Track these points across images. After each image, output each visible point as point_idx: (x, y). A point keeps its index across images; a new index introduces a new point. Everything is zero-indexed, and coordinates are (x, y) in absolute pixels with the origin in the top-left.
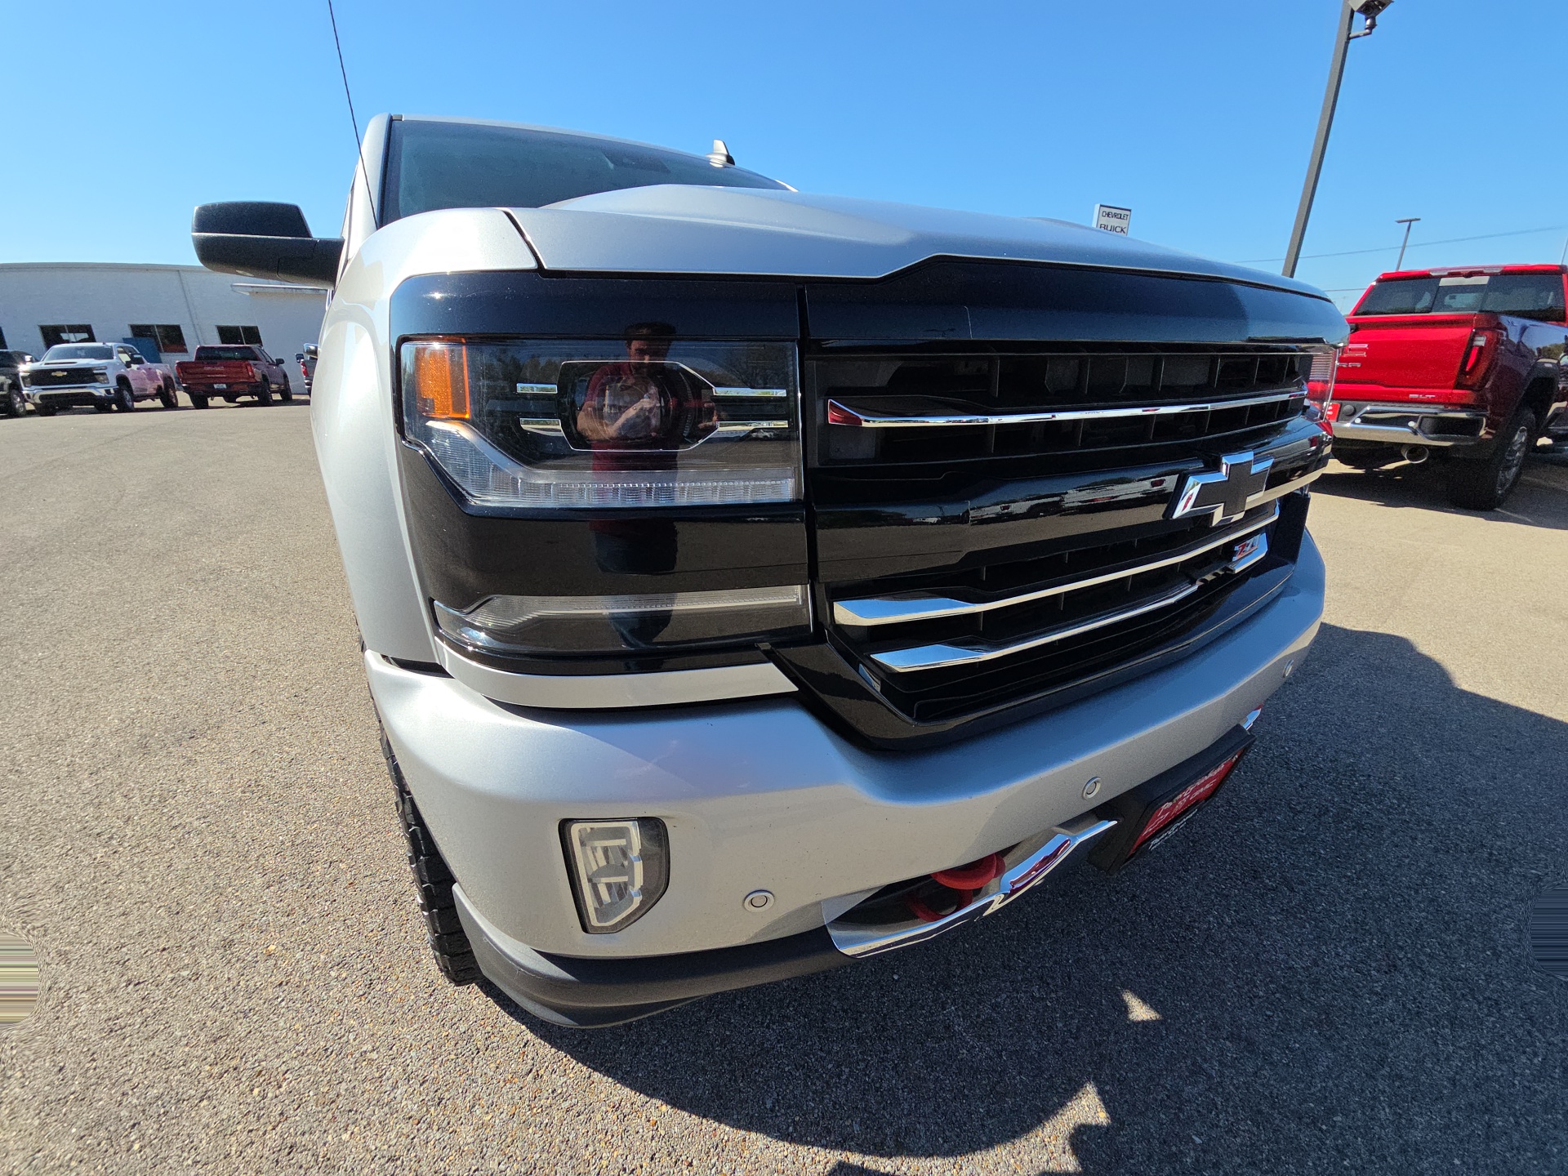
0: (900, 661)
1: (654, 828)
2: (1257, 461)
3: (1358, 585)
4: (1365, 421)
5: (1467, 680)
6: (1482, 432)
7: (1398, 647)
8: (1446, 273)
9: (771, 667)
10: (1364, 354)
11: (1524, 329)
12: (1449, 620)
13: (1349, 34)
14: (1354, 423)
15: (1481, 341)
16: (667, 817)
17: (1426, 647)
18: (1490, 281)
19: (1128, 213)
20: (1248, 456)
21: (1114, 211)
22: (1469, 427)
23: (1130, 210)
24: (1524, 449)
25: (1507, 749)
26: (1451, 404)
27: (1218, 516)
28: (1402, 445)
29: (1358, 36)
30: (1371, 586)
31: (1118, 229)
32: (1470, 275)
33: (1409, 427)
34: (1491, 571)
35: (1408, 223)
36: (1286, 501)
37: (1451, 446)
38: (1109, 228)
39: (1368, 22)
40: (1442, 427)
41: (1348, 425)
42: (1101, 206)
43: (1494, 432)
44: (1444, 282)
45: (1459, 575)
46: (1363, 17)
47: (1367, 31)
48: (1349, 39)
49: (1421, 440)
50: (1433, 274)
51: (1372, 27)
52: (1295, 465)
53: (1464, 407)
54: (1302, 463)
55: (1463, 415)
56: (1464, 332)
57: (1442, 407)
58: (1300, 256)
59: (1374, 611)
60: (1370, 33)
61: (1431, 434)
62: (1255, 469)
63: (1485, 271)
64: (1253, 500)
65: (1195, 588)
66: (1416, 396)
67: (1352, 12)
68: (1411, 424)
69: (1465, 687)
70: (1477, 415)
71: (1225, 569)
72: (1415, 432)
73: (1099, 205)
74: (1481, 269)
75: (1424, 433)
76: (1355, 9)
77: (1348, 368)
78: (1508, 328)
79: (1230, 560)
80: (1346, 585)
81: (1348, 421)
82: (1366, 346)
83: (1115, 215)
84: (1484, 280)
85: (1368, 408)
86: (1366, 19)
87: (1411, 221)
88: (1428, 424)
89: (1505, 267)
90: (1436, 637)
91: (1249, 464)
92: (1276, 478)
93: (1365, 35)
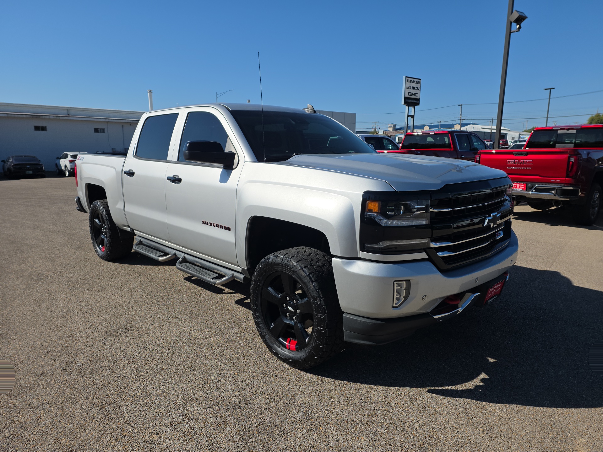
0: (441, 254)
1: (408, 282)
2: (498, 214)
3: (541, 256)
4: (537, 190)
5: (577, 282)
6: (580, 194)
7: (555, 275)
8: (559, 129)
9: (424, 253)
10: (532, 164)
11: (588, 154)
12: (572, 266)
13: (511, 31)
14: (532, 191)
15: (572, 160)
16: (411, 279)
17: (564, 274)
18: (576, 132)
19: (419, 81)
20: (496, 213)
21: (413, 80)
22: (575, 192)
23: (420, 79)
24: (599, 200)
25: (586, 301)
26: (566, 184)
27: (492, 226)
28: (552, 200)
29: (514, 32)
30: (546, 256)
31: (416, 88)
32: (568, 129)
33: (552, 193)
34: (588, 248)
35: (549, 90)
36: (506, 222)
37: (569, 200)
38: (411, 88)
39: (518, 26)
40: (564, 193)
41: (530, 192)
42: (406, 77)
43: (585, 193)
44: (559, 132)
45: (576, 250)
46: (515, 24)
47: (518, 30)
48: (511, 33)
49: (557, 198)
50: (555, 129)
51: (520, 28)
52: (508, 212)
53: (571, 185)
54: (509, 212)
55: (571, 188)
56: (566, 156)
57: (563, 185)
58: (504, 102)
59: (546, 264)
60: (519, 31)
61: (561, 196)
62: (497, 216)
63: (574, 128)
64: (499, 222)
65: (489, 243)
66: (553, 181)
67: (511, 23)
68: (553, 192)
69: (575, 285)
70: (577, 188)
71: (495, 239)
72: (555, 195)
73: (405, 77)
74: (572, 127)
75: (558, 195)
76: (512, 21)
77: (526, 169)
78: (582, 154)
79: (495, 237)
80: (537, 256)
81: (530, 191)
82: (532, 161)
83: (414, 82)
84: (574, 131)
85: (537, 186)
86: (517, 25)
87: (551, 89)
88: (559, 191)
89: (582, 126)
90: (567, 271)
91: (496, 215)
92: (502, 217)
93: (517, 31)
